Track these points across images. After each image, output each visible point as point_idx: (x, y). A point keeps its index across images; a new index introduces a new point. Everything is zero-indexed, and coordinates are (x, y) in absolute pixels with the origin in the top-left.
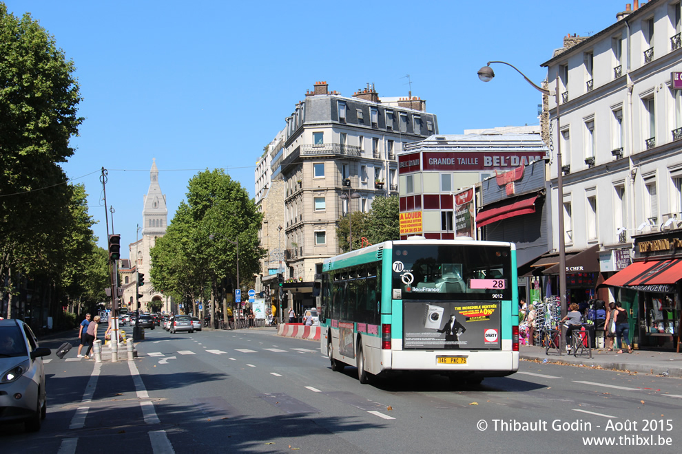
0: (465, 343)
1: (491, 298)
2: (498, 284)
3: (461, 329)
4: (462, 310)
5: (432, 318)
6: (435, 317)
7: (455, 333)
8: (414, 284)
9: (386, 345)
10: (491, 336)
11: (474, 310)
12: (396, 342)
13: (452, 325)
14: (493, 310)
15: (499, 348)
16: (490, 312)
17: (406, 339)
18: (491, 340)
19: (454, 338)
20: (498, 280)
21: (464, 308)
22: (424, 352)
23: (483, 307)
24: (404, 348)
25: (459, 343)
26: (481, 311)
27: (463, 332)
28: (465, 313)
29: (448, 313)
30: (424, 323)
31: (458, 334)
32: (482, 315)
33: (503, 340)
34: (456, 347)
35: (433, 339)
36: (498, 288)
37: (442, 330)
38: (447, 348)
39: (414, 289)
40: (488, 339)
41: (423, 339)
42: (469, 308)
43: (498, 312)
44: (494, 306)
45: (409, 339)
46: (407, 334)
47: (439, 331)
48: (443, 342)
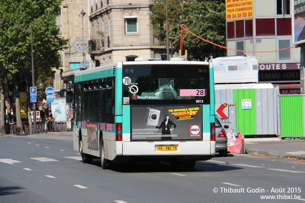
0: (176, 136)
1: (195, 103)
2: (200, 92)
3: (173, 126)
4: (174, 112)
5: (152, 118)
6: (154, 117)
7: (169, 129)
8: (139, 94)
9: (119, 138)
10: (195, 130)
11: (182, 111)
12: (126, 136)
13: (167, 123)
14: (197, 112)
15: (201, 139)
16: (194, 113)
17: (133, 133)
18: (195, 133)
19: (168, 132)
20: (200, 90)
21: (175, 110)
22: (146, 143)
23: (189, 109)
24: (132, 140)
25: (172, 136)
26: (188, 113)
27: (175, 127)
28: (176, 114)
29: (164, 114)
30: (146, 122)
31: (171, 130)
32: (189, 115)
33: (203, 133)
34: (170, 139)
35: (153, 133)
36: (200, 95)
37: (159, 126)
38: (163, 139)
39: (139, 97)
40: (193, 132)
41: (145, 133)
42: (179, 110)
43: (200, 113)
44: (197, 109)
45: (135, 133)
46: (134, 130)
47: (157, 127)
48: (160, 135)
